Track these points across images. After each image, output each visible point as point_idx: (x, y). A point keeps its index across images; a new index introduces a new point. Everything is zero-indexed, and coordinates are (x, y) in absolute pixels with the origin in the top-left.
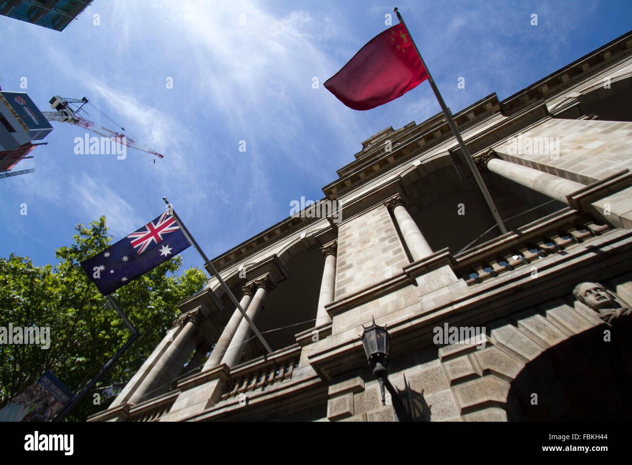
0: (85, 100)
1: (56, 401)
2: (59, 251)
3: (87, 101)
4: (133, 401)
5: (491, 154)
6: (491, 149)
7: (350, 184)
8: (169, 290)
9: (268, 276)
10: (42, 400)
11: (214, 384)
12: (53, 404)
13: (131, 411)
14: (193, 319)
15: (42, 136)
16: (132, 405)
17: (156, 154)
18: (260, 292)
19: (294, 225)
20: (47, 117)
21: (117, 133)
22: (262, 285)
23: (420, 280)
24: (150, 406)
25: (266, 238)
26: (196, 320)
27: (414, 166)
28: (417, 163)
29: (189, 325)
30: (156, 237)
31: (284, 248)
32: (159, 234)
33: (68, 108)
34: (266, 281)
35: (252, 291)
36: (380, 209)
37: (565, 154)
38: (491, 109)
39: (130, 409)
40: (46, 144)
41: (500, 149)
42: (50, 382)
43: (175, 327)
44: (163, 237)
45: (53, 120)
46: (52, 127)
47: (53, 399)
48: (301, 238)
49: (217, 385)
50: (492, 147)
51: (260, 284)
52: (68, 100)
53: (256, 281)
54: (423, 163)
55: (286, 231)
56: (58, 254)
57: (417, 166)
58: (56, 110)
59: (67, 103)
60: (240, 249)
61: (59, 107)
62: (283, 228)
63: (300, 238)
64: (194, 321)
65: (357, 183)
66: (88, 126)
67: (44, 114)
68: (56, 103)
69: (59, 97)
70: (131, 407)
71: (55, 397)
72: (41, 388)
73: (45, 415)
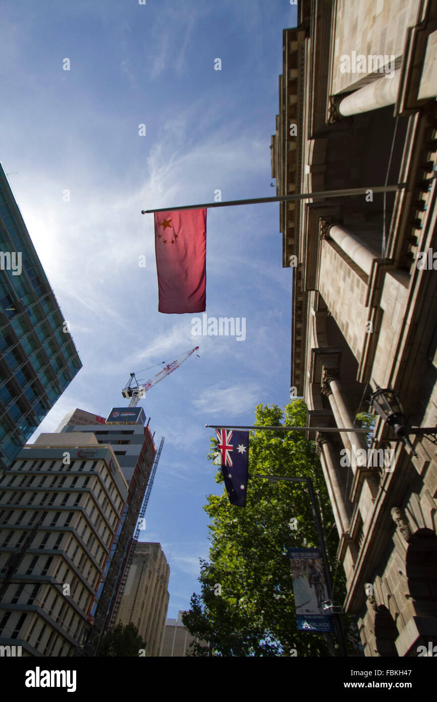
0: (132, 375)
1: (313, 560)
2: (217, 480)
3: (134, 374)
4: (347, 528)
5: (335, 101)
6: (331, 97)
7: (293, 240)
8: (290, 432)
9: (325, 369)
10: (306, 566)
11: (366, 485)
12: (314, 562)
13: (351, 536)
14: (323, 441)
15: (144, 417)
16: (348, 531)
17: (194, 350)
18: (333, 385)
19: (301, 309)
20: (133, 406)
21: (165, 369)
22: (329, 379)
23: (383, 305)
24: (355, 525)
25: (299, 338)
26: (325, 439)
27: (308, 175)
28: (307, 170)
29: (325, 446)
30: (228, 448)
31: (314, 334)
32: (227, 445)
33: (133, 390)
34: (328, 374)
35: (328, 388)
36: (324, 247)
37: (371, 42)
38: (299, 44)
39: (349, 535)
40: (150, 419)
41: (336, 88)
42: (297, 553)
43: (320, 455)
44: (231, 444)
45: (136, 404)
46: (141, 408)
47: (310, 561)
48: (314, 315)
49: (369, 485)
50: (330, 94)
51: (327, 380)
52: (128, 386)
53: (323, 380)
54: (311, 163)
55: (303, 318)
56: (218, 482)
57: (310, 172)
58: (131, 397)
59: (129, 388)
60: (295, 363)
61: (130, 394)
62: (299, 319)
63: (313, 317)
64: (325, 441)
65: (295, 233)
66: (150, 385)
67: (130, 406)
68: (127, 395)
69: (123, 390)
70: (349, 533)
71: (310, 559)
72: (297, 560)
73: (318, 572)
